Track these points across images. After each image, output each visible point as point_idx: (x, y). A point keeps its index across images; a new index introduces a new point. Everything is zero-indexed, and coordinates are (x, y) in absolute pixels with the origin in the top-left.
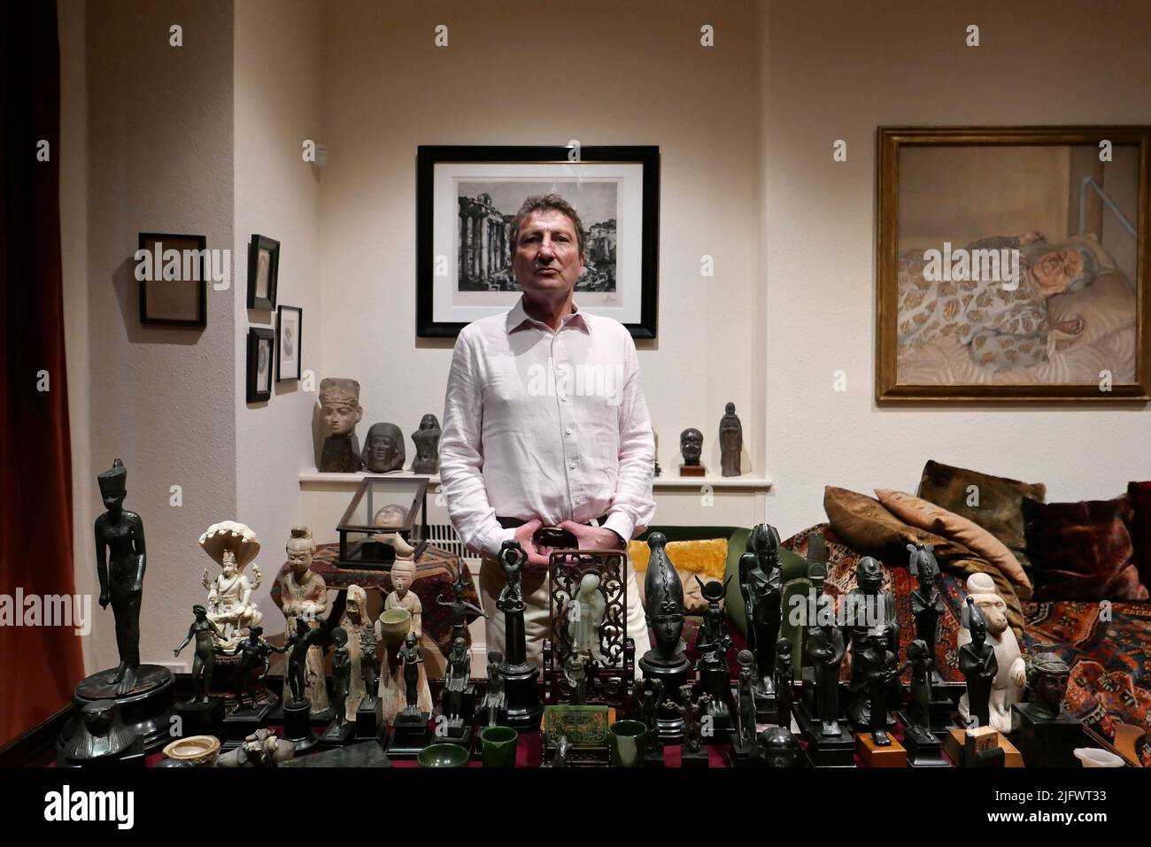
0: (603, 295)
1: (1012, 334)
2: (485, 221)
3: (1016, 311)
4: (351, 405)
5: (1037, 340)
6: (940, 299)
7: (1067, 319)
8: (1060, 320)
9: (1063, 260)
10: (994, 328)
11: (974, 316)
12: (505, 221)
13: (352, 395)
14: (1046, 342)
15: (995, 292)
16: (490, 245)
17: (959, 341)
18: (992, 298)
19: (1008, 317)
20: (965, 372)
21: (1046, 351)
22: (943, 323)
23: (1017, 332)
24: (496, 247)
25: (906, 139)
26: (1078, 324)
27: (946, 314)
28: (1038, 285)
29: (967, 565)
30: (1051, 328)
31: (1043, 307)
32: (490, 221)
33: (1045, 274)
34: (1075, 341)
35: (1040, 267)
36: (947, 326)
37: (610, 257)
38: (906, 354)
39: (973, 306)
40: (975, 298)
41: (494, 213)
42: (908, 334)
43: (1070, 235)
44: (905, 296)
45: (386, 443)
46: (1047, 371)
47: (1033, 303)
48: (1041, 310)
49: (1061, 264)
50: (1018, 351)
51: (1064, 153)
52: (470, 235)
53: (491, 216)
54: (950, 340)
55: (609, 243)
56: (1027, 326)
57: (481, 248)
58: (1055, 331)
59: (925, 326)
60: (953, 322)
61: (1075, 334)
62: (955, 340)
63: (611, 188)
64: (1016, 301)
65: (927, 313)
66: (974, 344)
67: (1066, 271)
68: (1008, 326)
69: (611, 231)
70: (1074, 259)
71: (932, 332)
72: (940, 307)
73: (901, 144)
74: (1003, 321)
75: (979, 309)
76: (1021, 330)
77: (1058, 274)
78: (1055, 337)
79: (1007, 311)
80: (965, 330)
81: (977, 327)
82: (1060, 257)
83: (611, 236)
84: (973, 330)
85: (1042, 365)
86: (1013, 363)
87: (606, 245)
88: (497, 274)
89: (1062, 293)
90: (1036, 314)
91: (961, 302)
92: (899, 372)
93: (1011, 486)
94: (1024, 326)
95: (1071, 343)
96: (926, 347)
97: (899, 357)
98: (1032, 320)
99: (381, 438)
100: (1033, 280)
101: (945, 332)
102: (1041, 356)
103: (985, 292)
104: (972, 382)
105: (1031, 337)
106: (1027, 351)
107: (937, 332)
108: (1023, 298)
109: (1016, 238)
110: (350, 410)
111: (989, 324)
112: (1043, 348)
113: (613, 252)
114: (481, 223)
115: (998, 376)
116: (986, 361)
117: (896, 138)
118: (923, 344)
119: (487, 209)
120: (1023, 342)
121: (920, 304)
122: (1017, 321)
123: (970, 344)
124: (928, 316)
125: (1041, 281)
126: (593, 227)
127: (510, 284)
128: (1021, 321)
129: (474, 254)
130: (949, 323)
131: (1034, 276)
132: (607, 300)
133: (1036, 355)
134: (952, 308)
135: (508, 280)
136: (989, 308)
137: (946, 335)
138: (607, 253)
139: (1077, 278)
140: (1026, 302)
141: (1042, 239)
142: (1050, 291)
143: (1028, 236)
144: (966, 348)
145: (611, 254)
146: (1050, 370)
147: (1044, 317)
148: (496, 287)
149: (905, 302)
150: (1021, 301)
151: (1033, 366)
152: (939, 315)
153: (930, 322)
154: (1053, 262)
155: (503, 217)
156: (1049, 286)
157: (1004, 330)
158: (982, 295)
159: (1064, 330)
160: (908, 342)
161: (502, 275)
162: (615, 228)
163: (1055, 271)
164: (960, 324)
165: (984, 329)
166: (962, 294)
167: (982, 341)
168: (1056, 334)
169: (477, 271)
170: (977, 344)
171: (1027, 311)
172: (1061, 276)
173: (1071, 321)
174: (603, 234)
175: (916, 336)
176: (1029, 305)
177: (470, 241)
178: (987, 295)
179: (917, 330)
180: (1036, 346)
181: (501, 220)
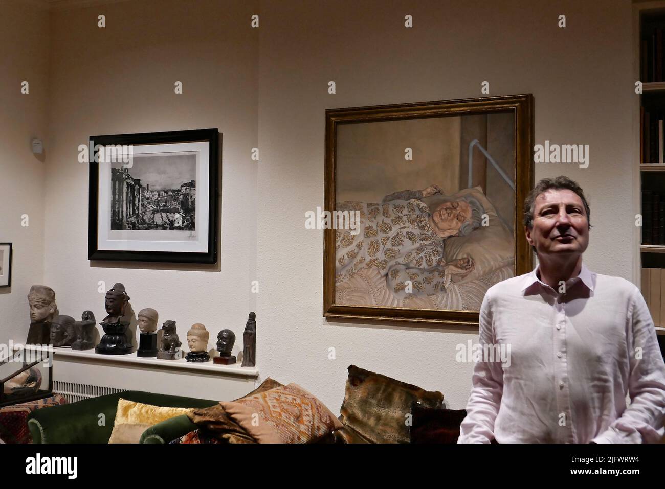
0: (188, 233)
1: (416, 268)
2: (125, 183)
3: (420, 249)
4: (42, 303)
5: (436, 274)
6: (365, 239)
7: (460, 257)
8: (454, 258)
9: (455, 209)
10: (404, 263)
11: (391, 254)
12: (135, 184)
13: (43, 297)
14: (444, 275)
15: (405, 234)
16: (127, 199)
17: (379, 273)
18: (402, 239)
19: (414, 254)
20: (384, 297)
21: (443, 283)
22: (368, 259)
23: (421, 267)
24: (130, 201)
25: (340, 119)
26: (468, 261)
27: (370, 251)
28: (437, 229)
29: (229, 438)
30: (447, 264)
31: (441, 247)
32: (127, 183)
33: (442, 219)
34: (466, 276)
35: (439, 215)
36: (371, 261)
37: (192, 207)
38: (342, 282)
39: (389, 245)
40: (390, 239)
41: (130, 178)
42: (344, 266)
43: (461, 188)
44: (341, 238)
45: (57, 329)
46: (445, 299)
47: (434, 244)
48: (440, 250)
49: (454, 211)
50: (422, 282)
51: (456, 121)
52: (117, 193)
53: (128, 181)
54: (373, 272)
55: (191, 197)
56: (429, 262)
57: (123, 201)
58: (451, 267)
59: (356, 260)
60: (375, 258)
61: (466, 269)
62: (376, 272)
63: (192, 158)
64: (420, 242)
65: (356, 250)
66: (390, 276)
67: (458, 217)
68: (415, 261)
69: (192, 189)
70: (464, 208)
71: (360, 266)
72: (365, 247)
73: (337, 123)
74: (412, 257)
75: (394, 248)
76: (424, 265)
77: (452, 219)
78: (450, 272)
79: (413, 250)
80: (383, 265)
81: (392, 262)
82: (453, 206)
83: (192, 191)
84: (390, 264)
85: (440, 295)
86: (419, 291)
87: (190, 198)
88: (131, 219)
89: (455, 236)
90: (435, 252)
91: (381, 243)
92: (337, 295)
93: (411, 390)
94: (426, 262)
95: (463, 277)
96: (356, 276)
97: (337, 284)
98: (433, 257)
99: (55, 325)
100: (432, 225)
101: (369, 265)
102: (440, 287)
103: (398, 234)
104: (388, 306)
105: (431, 271)
106: (429, 282)
107: (364, 265)
108: (426, 238)
109: (420, 192)
110: (43, 306)
111: (400, 260)
112: (441, 280)
113: (193, 203)
114: (123, 185)
115: (407, 301)
116: (399, 289)
117: (333, 118)
118: (354, 273)
119: (126, 175)
120: (426, 275)
121: (351, 243)
122: (422, 257)
123: (387, 275)
124: (358, 253)
125: (439, 225)
126: (182, 186)
127: (138, 225)
128: (424, 258)
129: (119, 206)
130: (371, 258)
131: (434, 221)
132: (190, 236)
133: (436, 286)
134: (374, 247)
135: (136, 222)
136: (400, 247)
137: (370, 267)
138: (190, 204)
139: (468, 223)
140: (428, 242)
141: (440, 192)
142: (447, 234)
143: (429, 190)
144: (384, 278)
145: (192, 204)
146: (447, 297)
147: (442, 255)
148: (130, 227)
149: (342, 241)
150: (424, 242)
151: (433, 295)
152: (365, 253)
153: (358, 258)
154: (448, 211)
155: (134, 181)
156: (445, 230)
157: (412, 265)
158: (395, 237)
159: (456, 266)
160: (343, 273)
161: (133, 219)
162: (195, 186)
163: (449, 218)
164: (380, 260)
165: (397, 264)
166: (381, 236)
167: (396, 273)
168: (452, 269)
169: (121, 217)
170: (392, 276)
171: (429, 250)
172: (455, 221)
173: (463, 259)
174: (188, 191)
175: (348, 268)
176: (430, 245)
177: (117, 196)
178: (399, 237)
179: (350, 263)
180: (436, 279)
181: (133, 183)
